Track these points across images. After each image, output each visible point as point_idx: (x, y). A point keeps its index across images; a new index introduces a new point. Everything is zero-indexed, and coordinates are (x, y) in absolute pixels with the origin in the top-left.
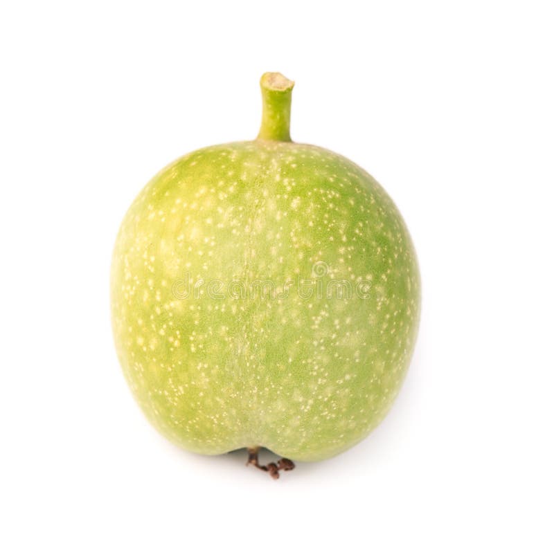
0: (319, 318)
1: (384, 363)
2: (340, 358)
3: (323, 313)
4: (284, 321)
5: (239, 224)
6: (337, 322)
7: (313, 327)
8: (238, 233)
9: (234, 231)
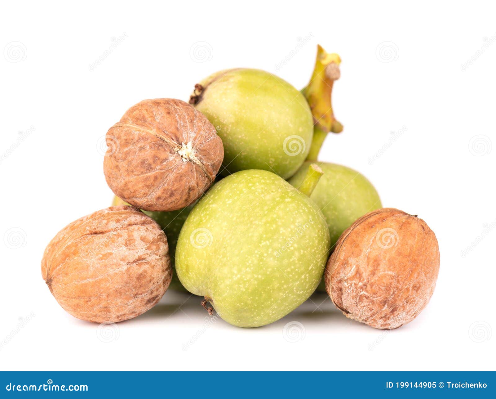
0: (265, 243)
1: (278, 285)
2: (262, 266)
3: (267, 242)
4: (250, 235)
5: (261, 192)
6: (270, 250)
7: (260, 244)
8: (258, 195)
9: (257, 193)
